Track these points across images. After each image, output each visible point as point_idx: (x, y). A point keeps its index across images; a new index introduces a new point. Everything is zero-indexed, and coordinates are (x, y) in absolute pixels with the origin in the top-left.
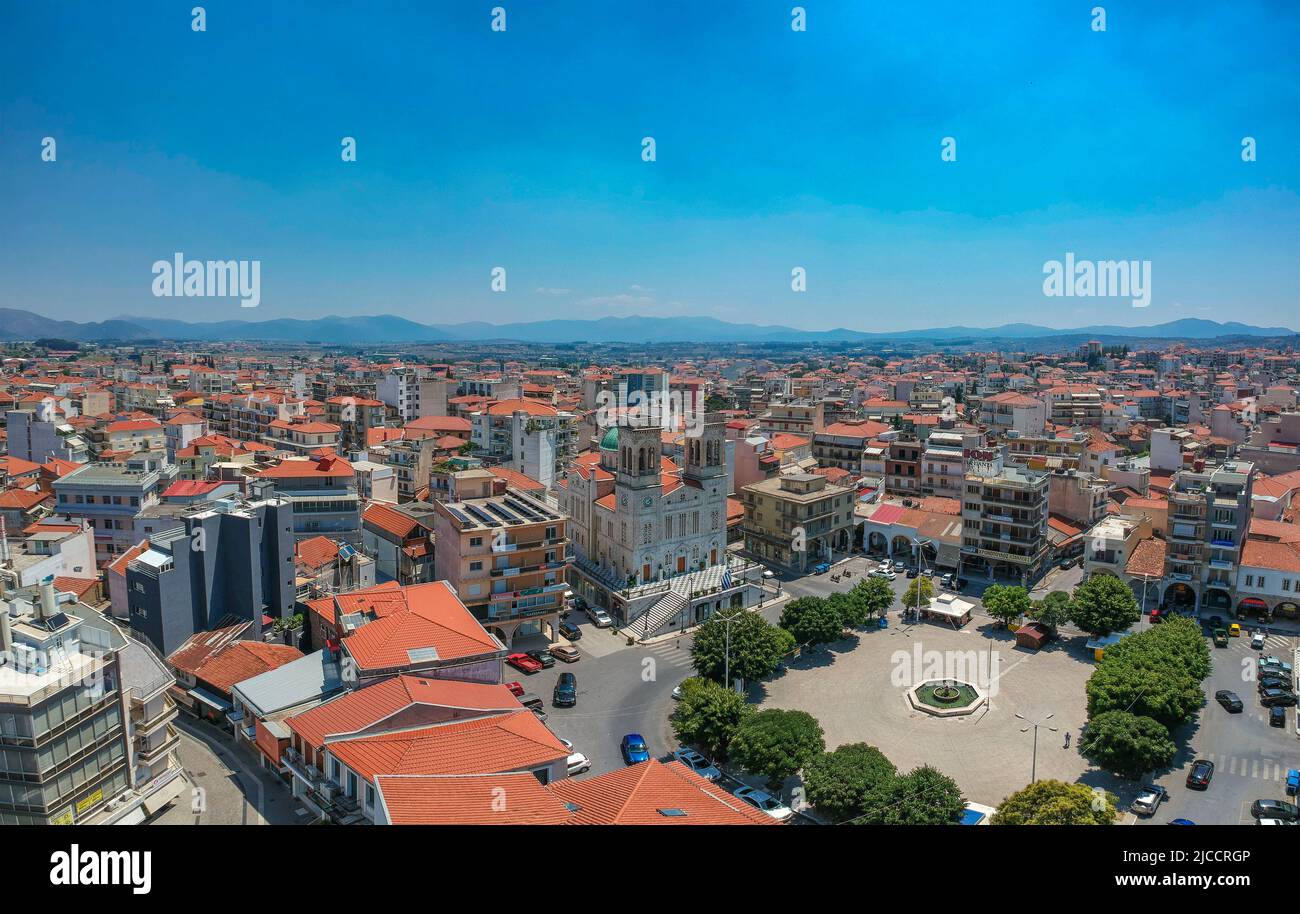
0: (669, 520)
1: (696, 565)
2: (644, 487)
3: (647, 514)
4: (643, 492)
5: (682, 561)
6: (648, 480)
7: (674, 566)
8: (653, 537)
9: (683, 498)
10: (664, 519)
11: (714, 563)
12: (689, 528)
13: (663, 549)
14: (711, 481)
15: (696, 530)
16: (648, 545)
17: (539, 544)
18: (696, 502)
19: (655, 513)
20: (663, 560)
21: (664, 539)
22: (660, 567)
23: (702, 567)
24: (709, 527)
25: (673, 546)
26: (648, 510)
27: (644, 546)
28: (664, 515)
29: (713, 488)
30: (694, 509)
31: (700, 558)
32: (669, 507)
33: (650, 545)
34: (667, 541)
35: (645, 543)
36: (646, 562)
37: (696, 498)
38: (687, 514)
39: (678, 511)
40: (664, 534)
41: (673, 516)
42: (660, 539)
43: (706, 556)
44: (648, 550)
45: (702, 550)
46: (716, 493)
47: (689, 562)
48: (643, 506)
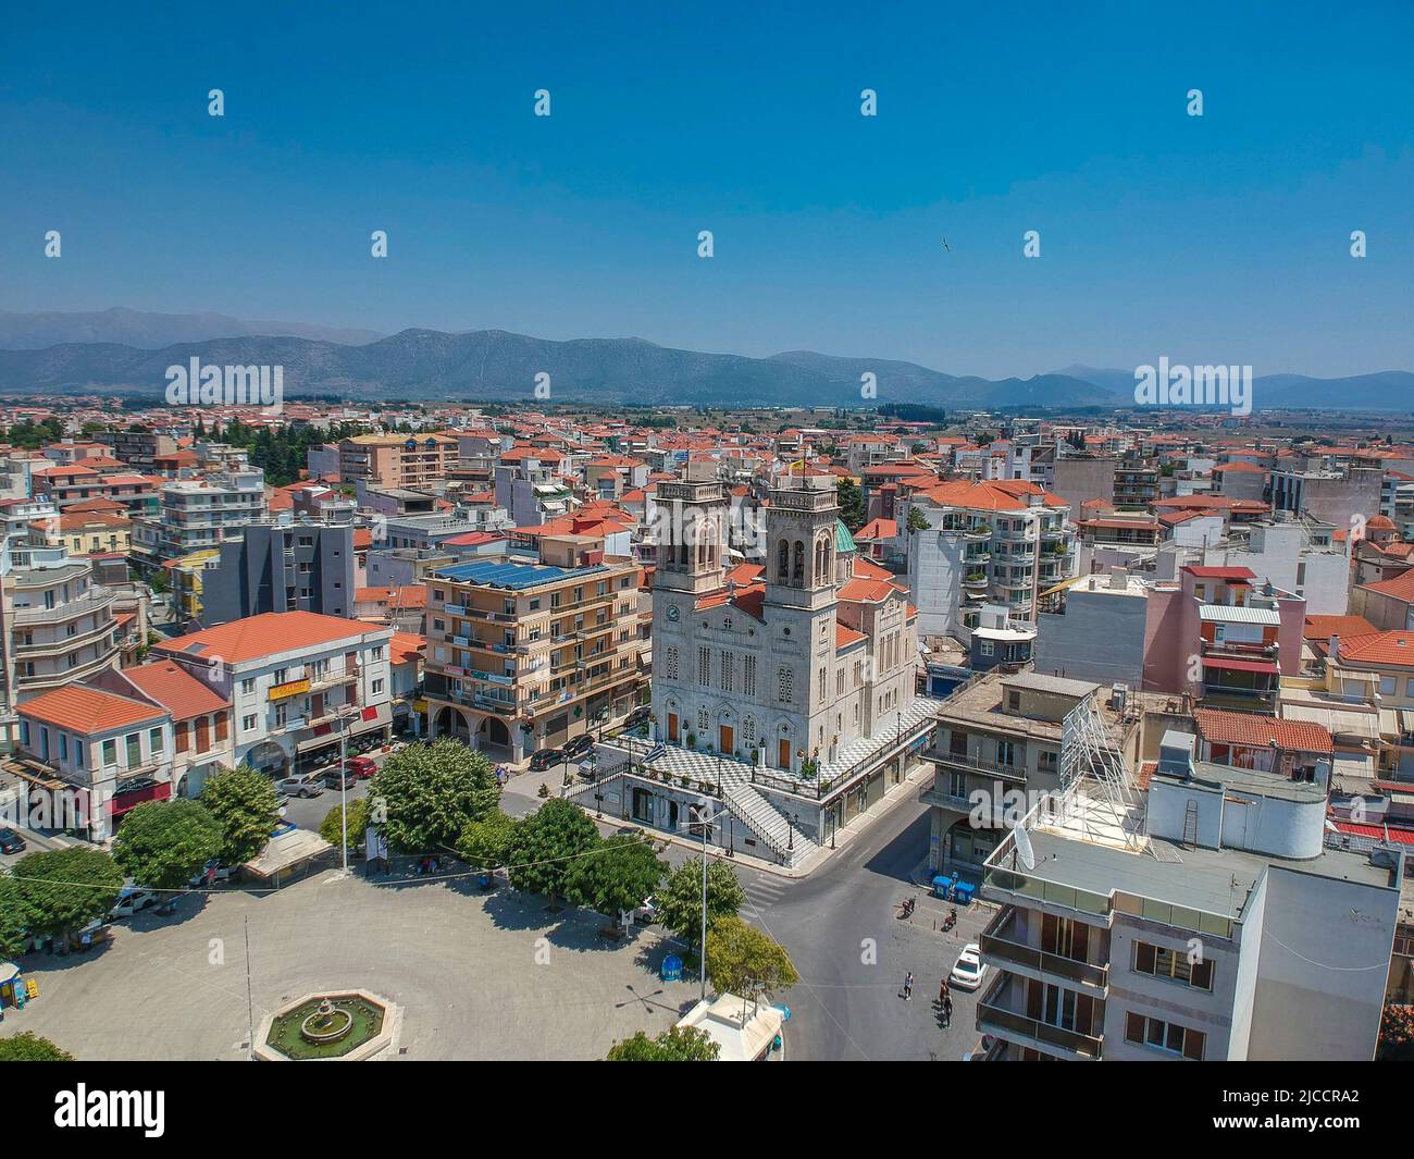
0: (705, 653)
1: (748, 752)
2: (667, 589)
3: (670, 632)
4: (666, 595)
5: (726, 733)
6: (675, 579)
7: (712, 736)
8: (682, 672)
9: (728, 624)
10: (697, 650)
11: (784, 765)
12: (738, 680)
13: (695, 699)
14: (778, 612)
15: (750, 690)
16: (672, 682)
17: (484, 615)
18: (751, 640)
19: (681, 634)
20: (695, 719)
21: (697, 682)
24: (776, 696)
25: (711, 701)
26: (674, 627)
27: (665, 681)
28: (697, 643)
29: (783, 625)
30: (749, 651)
31: (757, 742)
32: (705, 632)
33: (675, 683)
34: (703, 688)
35: (669, 677)
36: (671, 710)
37: (752, 633)
38: (735, 655)
39: (720, 645)
40: (697, 674)
41: (711, 651)
42: (690, 679)
43: (762, 744)
44: (673, 690)
45: (760, 729)
46: (789, 637)
47: (738, 743)
48: (665, 618)
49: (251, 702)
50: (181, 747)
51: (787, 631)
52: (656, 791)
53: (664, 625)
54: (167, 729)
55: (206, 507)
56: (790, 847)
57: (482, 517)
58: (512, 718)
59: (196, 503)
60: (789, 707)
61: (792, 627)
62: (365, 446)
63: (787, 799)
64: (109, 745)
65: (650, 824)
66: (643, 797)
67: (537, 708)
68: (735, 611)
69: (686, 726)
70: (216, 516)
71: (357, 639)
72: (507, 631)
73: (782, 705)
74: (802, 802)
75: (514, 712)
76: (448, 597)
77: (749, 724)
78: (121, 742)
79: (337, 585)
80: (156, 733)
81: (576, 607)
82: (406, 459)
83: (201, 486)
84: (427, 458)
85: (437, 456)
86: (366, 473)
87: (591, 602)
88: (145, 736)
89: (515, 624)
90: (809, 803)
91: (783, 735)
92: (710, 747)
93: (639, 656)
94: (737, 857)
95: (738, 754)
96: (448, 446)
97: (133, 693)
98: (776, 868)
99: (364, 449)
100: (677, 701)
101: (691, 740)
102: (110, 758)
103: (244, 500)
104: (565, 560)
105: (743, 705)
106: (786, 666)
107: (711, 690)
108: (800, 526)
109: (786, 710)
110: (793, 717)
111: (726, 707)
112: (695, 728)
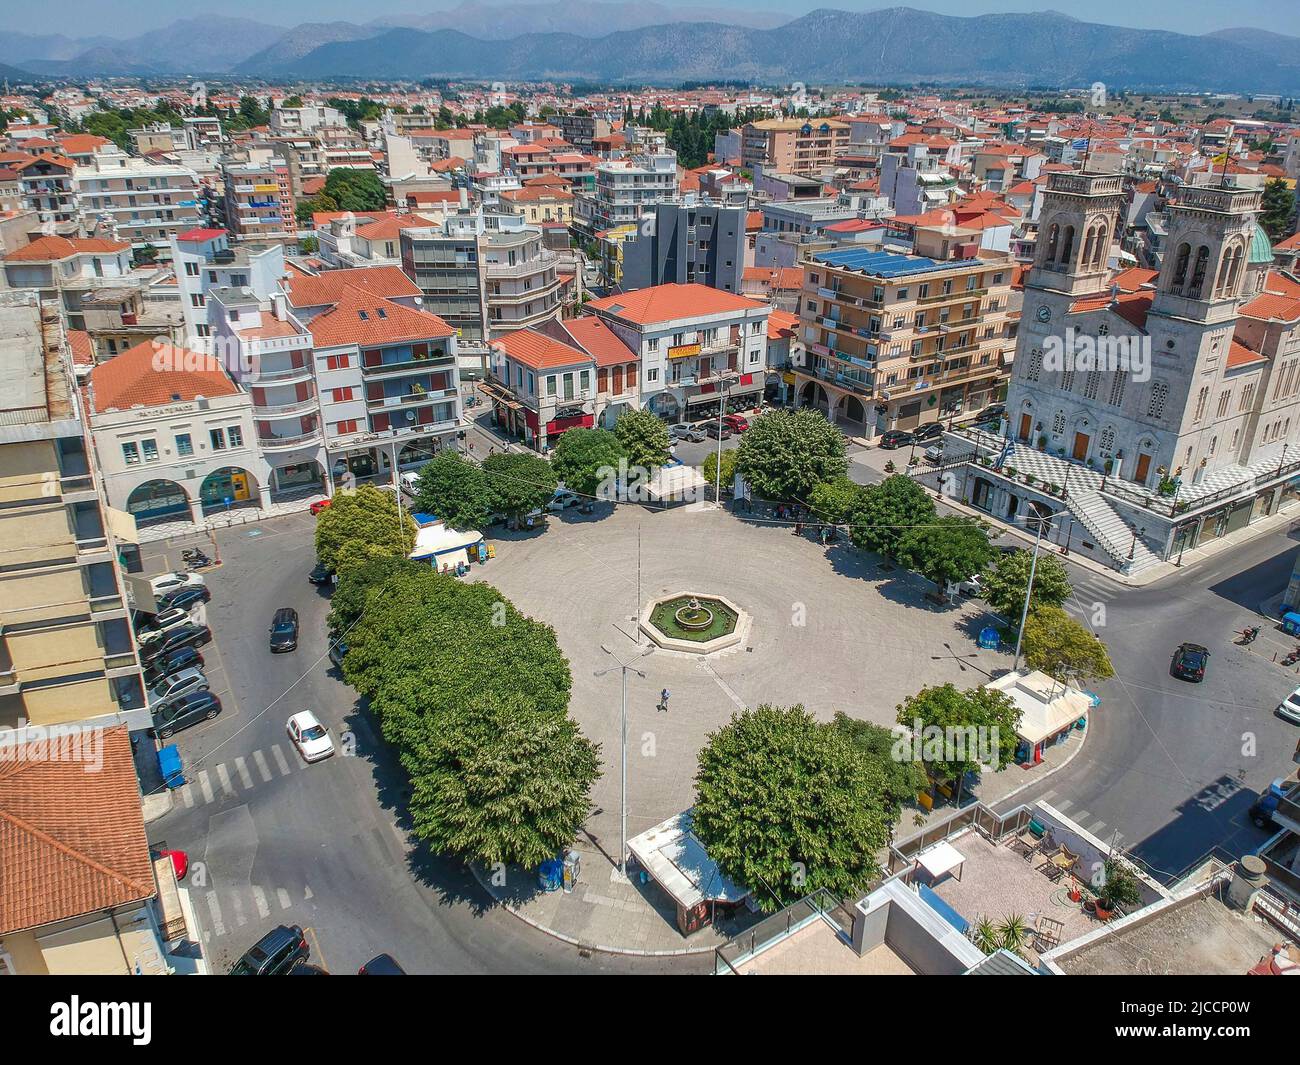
1: (1103, 461)
2: (1041, 289)
3: (1039, 333)
4: (1038, 295)
5: (1082, 441)
6: (1052, 279)
7: (1068, 443)
8: (1044, 375)
9: (1103, 331)
12: (1104, 389)
13: (1054, 403)
14: (1164, 323)
15: (1117, 398)
16: (1030, 383)
17: (853, 301)
20: (1050, 421)
21: (1058, 386)
24: (1144, 408)
25: (1070, 407)
26: (1044, 328)
27: (1024, 382)
29: (1166, 337)
33: (1036, 385)
34: (1064, 393)
35: (1029, 378)
36: (1026, 411)
40: (1060, 378)
42: (1052, 382)
43: (1120, 455)
44: (1031, 392)
45: (1119, 442)
46: (1172, 351)
47: (1093, 451)
48: (1035, 318)
49: (654, 358)
50: (602, 388)
51: (1171, 344)
52: (998, 483)
53: (1031, 326)
54: (592, 373)
55: (630, 186)
56: (1131, 557)
57: (864, 204)
58: (869, 398)
59: (622, 181)
60: (1157, 422)
61: (1178, 340)
62: (765, 131)
63: (1137, 512)
64: (551, 380)
65: (988, 512)
66: (984, 487)
67: (892, 393)
68: (1114, 318)
69: (1039, 428)
70: (637, 194)
71: (740, 314)
72: (873, 318)
73: (1150, 420)
74: (1152, 517)
75: (871, 394)
76: (822, 281)
77: (1108, 435)
78: (559, 378)
79: (729, 263)
80: (585, 375)
81: (944, 299)
82: (800, 144)
83: (627, 166)
84: (820, 144)
85: (830, 142)
86: (764, 158)
87: (959, 296)
88: (576, 375)
89: (881, 312)
90: (1160, 519)
91: (1144, 450)
92: (1062, 451)
93: (1001, 354)
94: (1072, 556)
95: (1090, 461)
96: (841, 132)
97: (570, 341)
98: (1111, 573)
99: (763, 135)
100: (1034, 402)
101: (1043, 441)
102: (552, 390)
103: (660, 181)
104: (938, 252)
105: (1105, 415)
106: (1162, 381)
107: (1074, 396)
108: (1210, 229)
109: (1153, 425)
110: (1160, 433)
111: (1086, 415)
112: (1048, 431)
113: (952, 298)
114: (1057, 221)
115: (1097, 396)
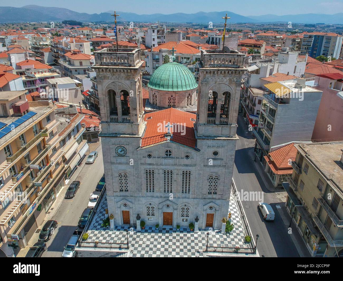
0: (150, 174)
2: (115, 135)
3: (120, 163)
4: (113, 140)
5: (168, 216)
6: (120, 128)
7: (158, 219)
8: (131, 187)
9: (168, 154)
10: (143, 172)
11: (209, 225)
12: (176, 186)
14: (210, 142)
15: (186, 189)
16: (124, 193)
18: (187, 161)
19: (129, 163)
20: (144, 211)
21: (144, 191)
22: (138, 217)
23: (191, 228)
24: (206, 191)
25: (156, 201)
26: (123, 160)
27: (119, 194)
28: (143, 168)
29: (212, 150)
30: (185, 169)
31: (191, 218)
32: (149, 161)
33: (127, 194)
34: (149, 194)
35: (121, 190)
36: (124, 209)
37: (187, 157)
38: (175, 172)
39: (162, 167)
40: (144, 186)
41: (156, 171)
42: (139, 190)
43: (197, 220)
44: (125, 198)
45: (193, 211)
46: (217, 157)
47: (177, 219)
48: (115, 155)
51: (216, 153)
53: (114, 160)
60: (214, 196)
61: (220, 151)
68: (174, 145)
73: (210, 196)
77: (185, 210)
91: (209, 212)
92: (157, 225)
95: (178, 226)
100: (128, 203)
101: (143, 223)
105: (181, 200)
106: (214, 174)
107: (156, 194)
108: (230, 80)
109: (213, 198)
110: (218, 202)
111: (168, 203)
112: (144, 216)
113: (30, 145)
114: (113, 88)
115: (173, 190)
